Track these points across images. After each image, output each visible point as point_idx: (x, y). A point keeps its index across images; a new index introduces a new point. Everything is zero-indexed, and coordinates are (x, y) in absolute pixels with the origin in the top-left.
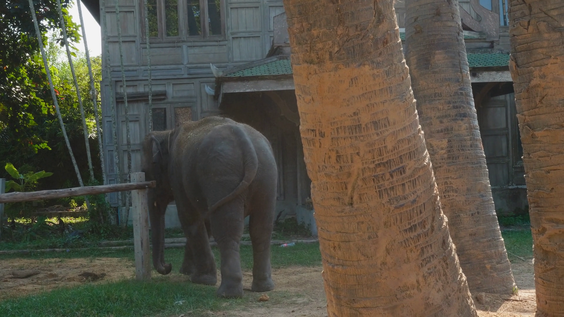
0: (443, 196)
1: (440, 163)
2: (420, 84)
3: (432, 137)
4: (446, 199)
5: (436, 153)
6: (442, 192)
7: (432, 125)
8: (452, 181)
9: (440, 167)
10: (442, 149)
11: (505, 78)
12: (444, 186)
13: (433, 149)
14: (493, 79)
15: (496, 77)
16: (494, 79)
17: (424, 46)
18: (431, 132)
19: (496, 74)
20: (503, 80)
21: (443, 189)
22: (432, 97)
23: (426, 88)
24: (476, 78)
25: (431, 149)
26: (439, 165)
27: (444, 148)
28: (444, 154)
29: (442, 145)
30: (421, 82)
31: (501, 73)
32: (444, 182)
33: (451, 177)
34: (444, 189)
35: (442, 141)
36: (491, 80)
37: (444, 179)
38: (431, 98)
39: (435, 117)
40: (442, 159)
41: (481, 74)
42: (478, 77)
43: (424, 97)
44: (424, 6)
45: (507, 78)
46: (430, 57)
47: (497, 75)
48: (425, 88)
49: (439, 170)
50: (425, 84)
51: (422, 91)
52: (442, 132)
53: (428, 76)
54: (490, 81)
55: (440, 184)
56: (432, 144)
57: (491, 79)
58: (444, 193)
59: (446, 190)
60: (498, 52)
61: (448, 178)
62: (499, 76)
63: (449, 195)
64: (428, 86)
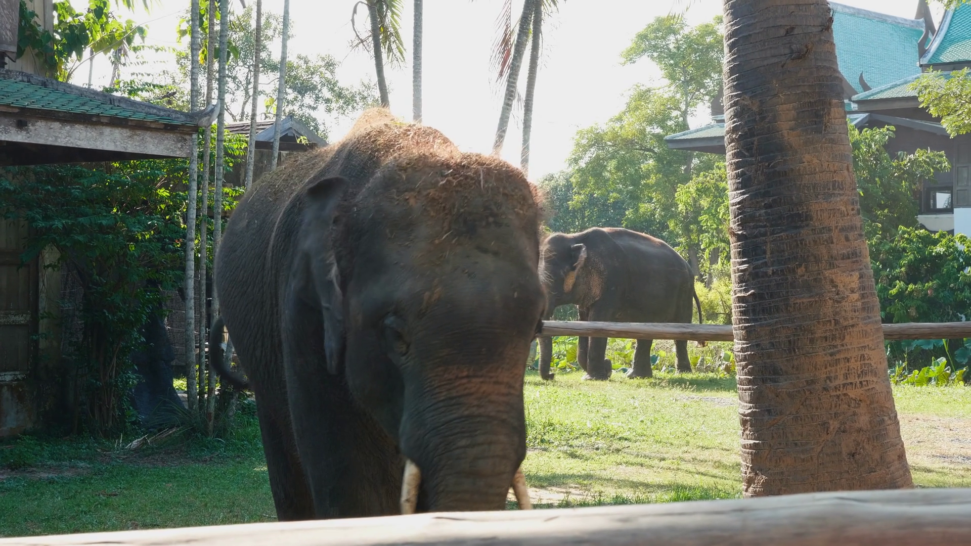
0: (858, 382)
1: (852, 319)
2: (804, 160)
3: (834, 267)
4: (862, 389)
5: (843, 298)
6: (856, 375)
7: (832, 243)
8: (870, 353)
9: (853, 326)
10: (853, 291)
11: (76, 139)
12: (859, 363)
13: (839, 291)
14: (54, 138)
15: (60, 135)
16: (56, 137)
17: (809, 85)
18: (832, 257)
19: (61, 129)
20: (72, 143)
21: (857, 370)
22: (829, 189)
23: (817, 170)
24: (24, 133)
25: (834, 289)
26: (851, 322)
27: (855, 288)
28: (856, 301)
29: (852, 284)
30: (807, 157)
31: (69, 127)
32: (860, 356)
33: (868, 345)
34: (859, 368)
35: (851, 275)
36: (50, 141)
37: (859, 349)
38: (826, 191)
39: (836, 227)
40: (855, 312)
41: (33, 125)
42: (28, 131)
43: (814, 188)
44: (804, 7)
45: (79, 140)
46: (823, 110)
47: (63, 132)
48: (815, 170)
49: (850, 332)
50: (815, 161)
51: (808, 175)
52: (849, 258)
53: (821, 147)
54: (49, 143)
55: (853, 359)
56: (835, 280)
57: (50, 139)
58: (859, 377)
59: (862, 372)
60: (20, 78)
61: (864, 347)
62: (66, 134)
63: (867, 381)
64: (822, 165)
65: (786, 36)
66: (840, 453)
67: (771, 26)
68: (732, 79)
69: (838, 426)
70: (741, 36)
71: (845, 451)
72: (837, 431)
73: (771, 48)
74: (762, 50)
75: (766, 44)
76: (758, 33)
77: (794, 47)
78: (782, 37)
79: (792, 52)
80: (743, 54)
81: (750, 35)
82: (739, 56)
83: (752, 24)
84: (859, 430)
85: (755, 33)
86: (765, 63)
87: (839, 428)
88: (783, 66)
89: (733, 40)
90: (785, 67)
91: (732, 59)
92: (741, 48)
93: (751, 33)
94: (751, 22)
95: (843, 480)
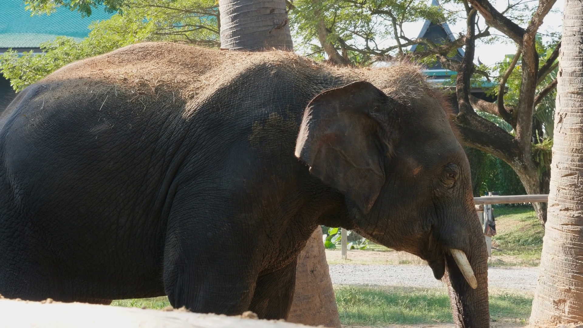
65: (270, 14)
66: (307, 270)
67: (262, 7)
68: (234, 39)
69: (305, 254)
70: (242, 12)
71: (309, 270)
72: (305, 258)
73: (262, 21)
74: (257, 22)
75: (260, 18)
76: (254, 11)
77: (275, 21)
78: (268, 14)
79: (274, 24)
80: (244, 23)
81: (248, 12)
82: (240, 25)
83: (250, 5)
84: (315, 257)
85: (252, 11)
86: (260, 29)
87: (306, 256)
88: (270, 33)
89: (235, 14)
90: (271, 33)
91: (235, 26)
92: (242, 19)
93: (249, 10)
94: (248, 4)
95: (309, 287)
